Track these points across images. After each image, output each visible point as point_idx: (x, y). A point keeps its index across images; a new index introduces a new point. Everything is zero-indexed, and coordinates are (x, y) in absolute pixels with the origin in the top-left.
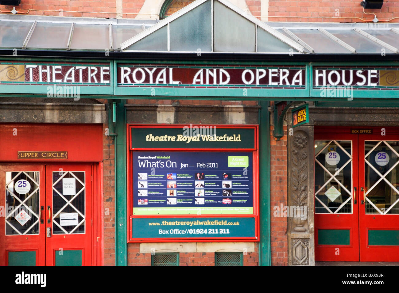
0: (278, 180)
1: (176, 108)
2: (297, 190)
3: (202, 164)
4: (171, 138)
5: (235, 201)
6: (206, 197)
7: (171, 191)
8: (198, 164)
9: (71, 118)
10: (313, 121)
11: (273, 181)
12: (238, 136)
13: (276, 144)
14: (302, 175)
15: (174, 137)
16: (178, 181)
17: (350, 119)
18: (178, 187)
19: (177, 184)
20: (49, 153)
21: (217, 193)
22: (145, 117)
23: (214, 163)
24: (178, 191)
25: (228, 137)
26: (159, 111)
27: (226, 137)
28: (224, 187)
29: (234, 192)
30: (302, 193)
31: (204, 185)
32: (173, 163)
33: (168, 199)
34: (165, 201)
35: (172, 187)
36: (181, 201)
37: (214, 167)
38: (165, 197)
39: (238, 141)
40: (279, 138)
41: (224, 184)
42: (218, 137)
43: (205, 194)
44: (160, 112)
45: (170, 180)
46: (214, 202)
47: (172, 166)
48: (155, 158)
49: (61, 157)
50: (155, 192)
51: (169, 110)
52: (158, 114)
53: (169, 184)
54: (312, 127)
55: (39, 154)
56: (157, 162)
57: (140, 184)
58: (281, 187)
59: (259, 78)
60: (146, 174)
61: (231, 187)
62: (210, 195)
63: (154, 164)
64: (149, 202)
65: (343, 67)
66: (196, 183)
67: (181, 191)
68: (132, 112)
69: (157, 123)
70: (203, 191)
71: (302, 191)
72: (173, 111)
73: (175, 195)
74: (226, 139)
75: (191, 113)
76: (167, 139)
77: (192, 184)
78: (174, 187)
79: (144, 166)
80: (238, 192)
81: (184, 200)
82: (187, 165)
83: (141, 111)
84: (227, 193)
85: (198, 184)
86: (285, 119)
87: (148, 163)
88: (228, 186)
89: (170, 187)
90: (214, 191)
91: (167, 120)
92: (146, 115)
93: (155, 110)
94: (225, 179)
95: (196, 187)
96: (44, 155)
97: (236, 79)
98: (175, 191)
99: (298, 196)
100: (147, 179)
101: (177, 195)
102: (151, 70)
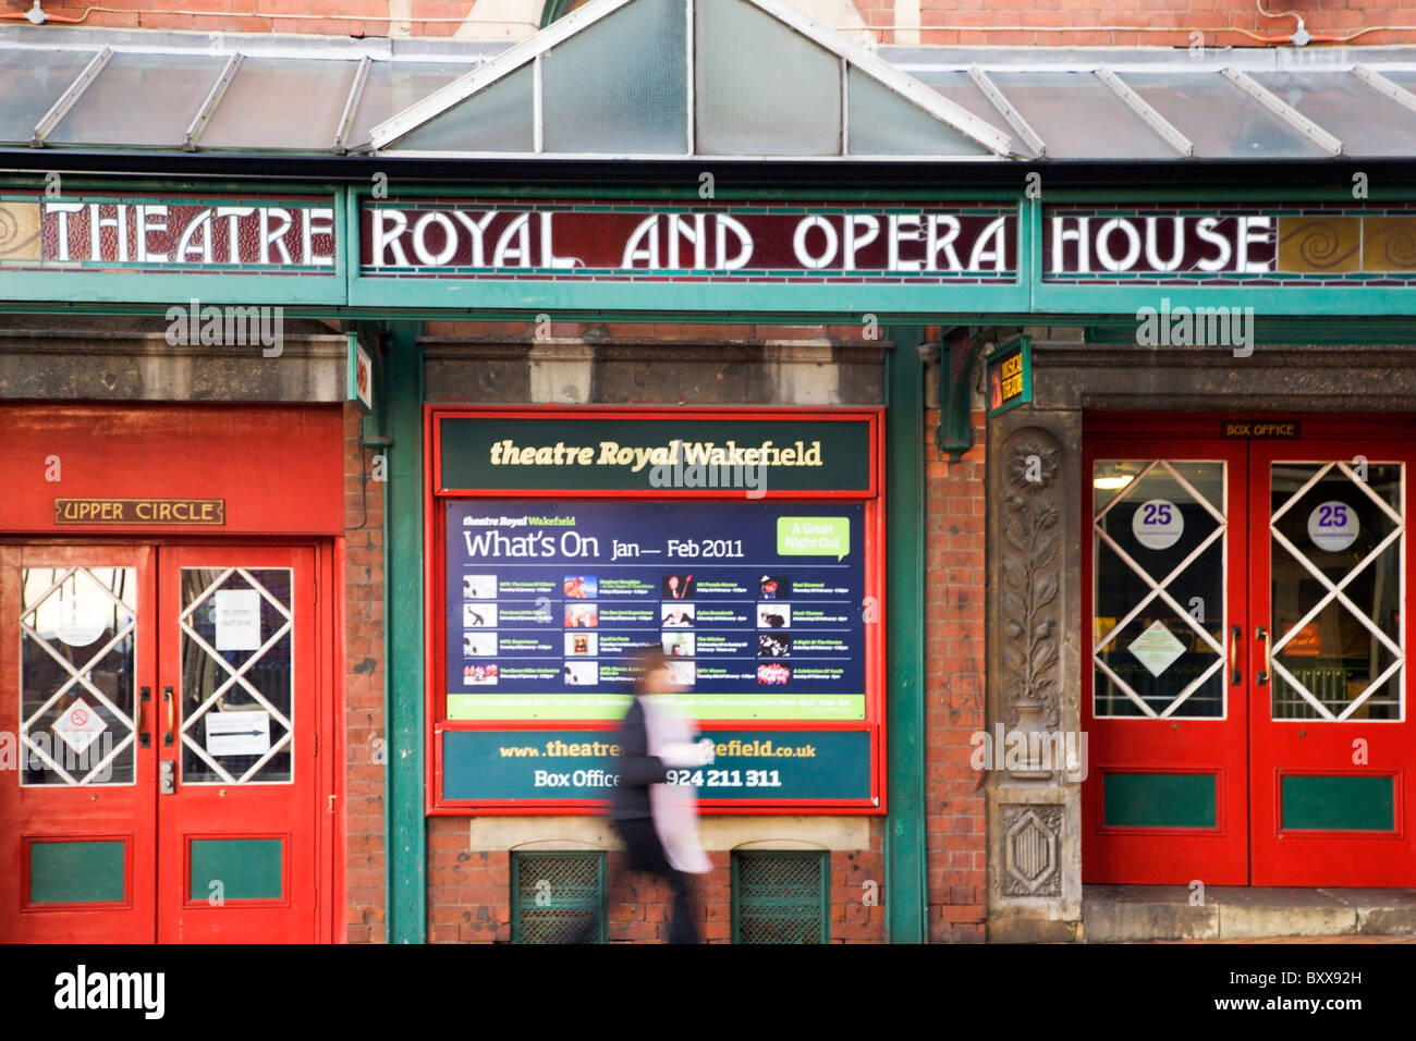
0: (953, 602)
1: (596, 351)
2: (1021, 635)
3: (688, 544)
4: (576, 456)
5: (802, 674)
6: (703, 661)
7: (580, 638)
8: (674, 545)
9: (234, 384)
10: (1078, 393)
11: (936, 604)
12: (813, 447)
13: (946, 475)
14: (1040, 585)
15: (590, 452)
16: (605, 603)
17: (1209, 388)
18: (601, 624)
19: (599, 615)
20: (162, 506)
21: (739, 645)
22: (489, 382)
23: (730, 542)
24: (602, 639)
25: (776, 451)
26: (538, 362)
27: (769, 451)
28: (762, 623)
29: (800, 642)
30: (1039, 645)
31: (692, 616)
32: (585, 540)
33: (567, 664)
34: (558, 671)
35: (581, 625)
36: (612, 674)
37: (730, 555)
38: (557, 659)
39: (810, 463)
40: (958, 454)
41: (763, 615)
42: (743, 450)
43: (696, 647)
44: (544, 364)
45: (574, 598)
46: (728, 676)
47: (581, 551)
48: (522, 522)
49: (201, 520)
50: (523, 642)
51: (571, 356)
52: (534, 372)
53: (572, 614)
54: (1075, 413)
55: (129, 509)
56: (531, 539)
57: (470, 612)
58: (962, 627)
59: (853, 245)
60: (494, 578)
61: (787, 624)
62: (716, 654)
63: (520, 543)
64: (502, 676)
65: (1148, 208)
66: (667, 609)
67: (614, 639)
68: (445, 362)
69: (530, 402)
70: (690, 637)
71: (1039, 640)
72: (587, 360)
73: (593, 651)
74: (771, 457)
75: (648, 366)
76: (565, 456)
77: (651, 613)
78: (587, 625)
79: (485, 552)
80: (813, 642)
81: (624, 669)
82: (633, 549)
83: (475, 358)
84: (773, 645)
85: (671, 616)
86: (978, 388)
87: (497, 540)
88: (776, 620)
89: (575, 624)
90: (730, 638)
91: (564, 391)
92: (492, 375)
93: (525, 358)
94: (766, 597)
95: (666, 624)
96: (145, 511)
97: (773, 251)
98: (592, 639)
99: (1025, 658)
100: (495, 596)
101: (601, 654)
102: (476, 218)
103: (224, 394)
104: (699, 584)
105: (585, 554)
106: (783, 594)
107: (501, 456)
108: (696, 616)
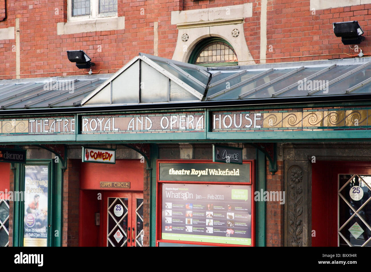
0: (273, 213)
1: (193, 146)
2: (293, 224)
3: (212, 196)
4: (186, 172)
5: (237, 232)
6: (215, 227)
7: (189, 220)
8: (209, 196)
10: (307, 156)
11: (269, 214)
12: (237, 170)
13: (271, 178)
14: (298, 210)
15: (189, 171)
16: (194, 210)
17: (340, 154)
18: (193, 216)
19: (193, 214)
20: (119, 184)
21: (223, 223)
22: (172, 153)
23: (221, 196)
24: (193, 220)
25: (229, 171)
26: (182, 149)
27: (227, 171)
28: (228, 218)
29: (236, 223)
30: (298, 227)
31: (212, 215)
32: (190, 194)
33: (186, 226)
34: (184, 228)
35: (189, 216)
36: (196, 230)
37: (221, 199)
38: (184, 225)
39: (237, 175)
40: (274, 172)
41: (228, 215)
42: (222, 171)
43: (213, 223)
44: (183, 149)
45: (188, 209)
46: (220, 232)
47: (189, 197)
48: (177, 189)
49: (126, 187)
50: (177, 220)
51: (188, 147)
52: (181, 151)
53: (187, 214)
54: (306, 161)
55: (113, 184)
56: (179, 194)
57: (167, 212)
58: (275, 221)
60: (171, 203)
61: (233, 218)
62: (218, 225)
63: (177, 194)
64: (173, 229)
66: (207, 213)
67: (196, 220)
68: (164, 149)
69: (180, 159)
70: (212, 220)
72: (191, 148)
73: (191, 223)
74: (228, 173)
75: (205, 149)
76: (184, 172)
77: (204, 214)
78: (190, 216)
79: (170, 197)
80: (239, 223)
81: (198, 228)
82: (200, 196)
83: (169, 148)
84: (230, 224)
85: (208, 215)
86: (279, 155)
87: (172, 194)
88: (231, 217)
89: (188, 216)
90: (221, 221)
91: (187, 156)
92: (173, 152)
93: (178, 148)
94: (229, 210)
95: (207, 217)
96: (116, 185)
98: (191, 220)
99: (294, 231)
100: (171, 208)
101: (193, 224)
103: (122, 157)
104: (214, 207)
105: (190, 198)
106: (233, 210)
107: (171, 172)
108: (213, 215)
